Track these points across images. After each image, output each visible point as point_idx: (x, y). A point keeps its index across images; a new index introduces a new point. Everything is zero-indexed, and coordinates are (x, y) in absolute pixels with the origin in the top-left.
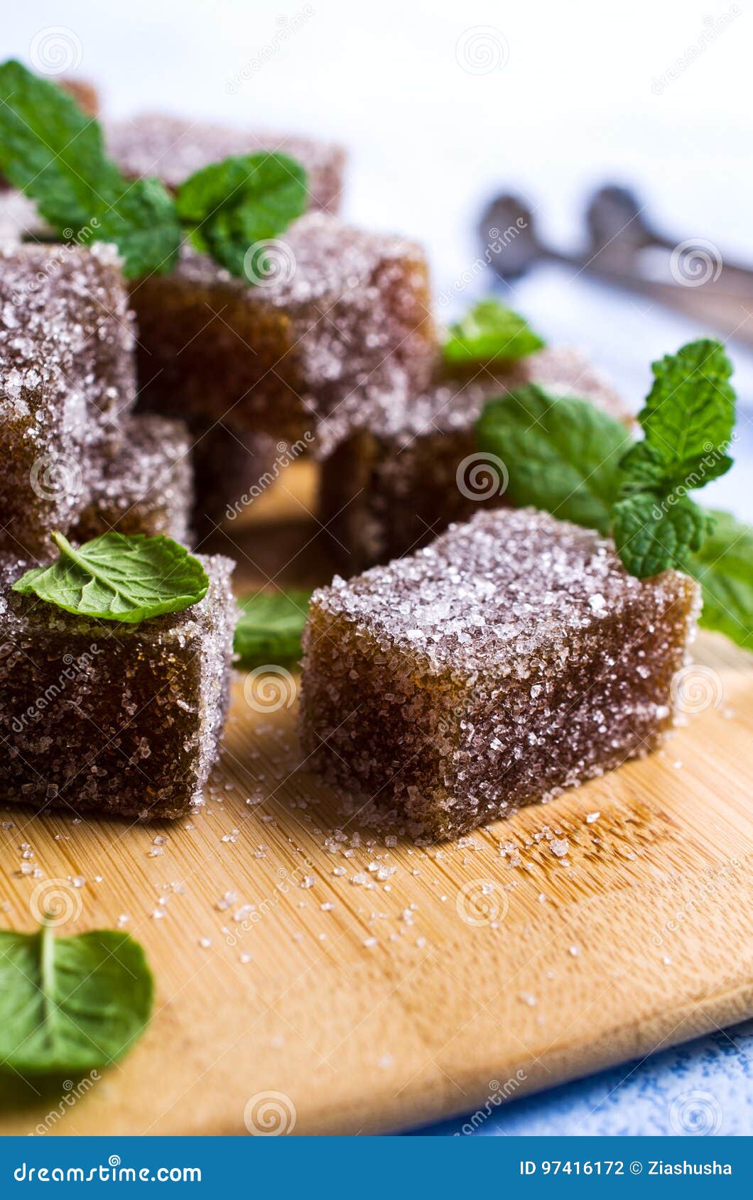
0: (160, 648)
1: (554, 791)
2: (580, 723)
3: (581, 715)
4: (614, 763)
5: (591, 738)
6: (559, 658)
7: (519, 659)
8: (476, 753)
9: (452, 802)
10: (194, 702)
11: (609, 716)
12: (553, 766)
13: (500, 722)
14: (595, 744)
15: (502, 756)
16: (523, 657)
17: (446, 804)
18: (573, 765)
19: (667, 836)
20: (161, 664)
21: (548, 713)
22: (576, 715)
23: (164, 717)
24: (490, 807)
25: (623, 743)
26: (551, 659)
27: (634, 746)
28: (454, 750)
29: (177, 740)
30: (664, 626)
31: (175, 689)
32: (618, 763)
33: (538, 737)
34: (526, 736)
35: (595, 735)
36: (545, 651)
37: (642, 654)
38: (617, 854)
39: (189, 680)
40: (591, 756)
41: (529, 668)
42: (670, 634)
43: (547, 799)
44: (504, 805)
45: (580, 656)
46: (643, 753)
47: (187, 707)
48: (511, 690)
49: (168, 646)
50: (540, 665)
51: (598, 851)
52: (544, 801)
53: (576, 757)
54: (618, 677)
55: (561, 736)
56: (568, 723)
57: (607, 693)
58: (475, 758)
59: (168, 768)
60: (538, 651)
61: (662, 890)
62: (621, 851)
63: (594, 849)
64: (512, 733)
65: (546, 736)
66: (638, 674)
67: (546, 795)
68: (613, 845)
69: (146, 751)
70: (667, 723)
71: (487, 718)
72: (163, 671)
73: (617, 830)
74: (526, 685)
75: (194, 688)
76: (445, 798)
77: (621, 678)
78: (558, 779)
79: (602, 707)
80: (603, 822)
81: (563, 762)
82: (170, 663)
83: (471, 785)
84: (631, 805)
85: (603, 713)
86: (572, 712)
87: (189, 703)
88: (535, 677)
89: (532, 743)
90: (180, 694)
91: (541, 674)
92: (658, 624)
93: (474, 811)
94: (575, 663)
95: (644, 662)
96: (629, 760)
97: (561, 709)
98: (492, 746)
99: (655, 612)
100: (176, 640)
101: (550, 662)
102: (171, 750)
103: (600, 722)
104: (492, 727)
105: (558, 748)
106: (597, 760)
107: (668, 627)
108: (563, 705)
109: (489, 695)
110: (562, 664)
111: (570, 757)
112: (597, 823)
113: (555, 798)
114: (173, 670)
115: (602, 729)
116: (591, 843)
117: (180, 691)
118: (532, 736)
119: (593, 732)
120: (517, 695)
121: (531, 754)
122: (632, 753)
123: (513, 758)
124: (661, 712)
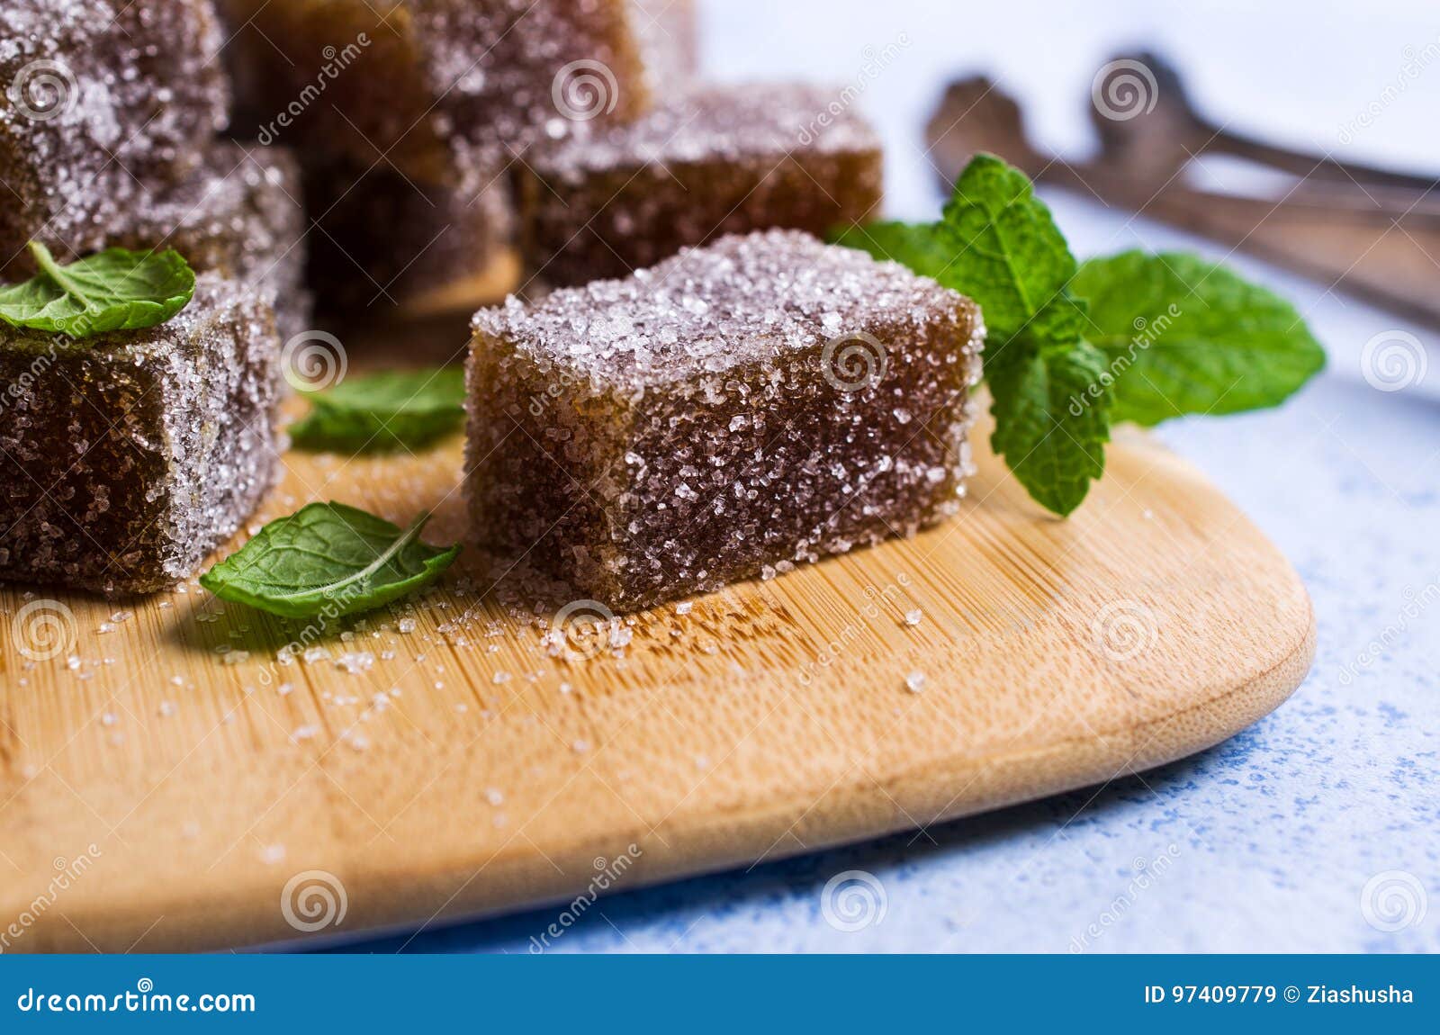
0: (110, 366)
1: (779, 566)
2: (810, 477)
3: (810, 466)
4: (868, 536)
5: (830, 499)
6: (768, 383)
7: (708, 378)
8: (654, 498)
9: (623, 562)
10: (157, 438)
11: (854, 473)
12: (774, 530)
13: (688, 461)
14: (837, 507)
15: (695, 507)
16: (713, 375)
17: (615, 565)
18: (806, 533)
19: (773, 632)
20: (112, 386)
21: (758, 456)
22: (804, 466)
23: (122, 457)
24: (681, 575)
25: (877, 510)
26: (758, 384)
27: (898, 518)
28: (622, 493)
29: (140, 488)
30: (930, 358)
31: (130, 420)
32: (874, 538)
33: (748, 488)
34: (731, 486)
35: (836, 495)
36: (748, 371)
37: (898, 392)
38: (695, 647)
39: (146, 408)
40: (832, 523)
41: (723, 392)
42: (939, 369)
43: (770, 574)
44: (702, 574)
45: (803, 386)
46: (912, 527)
47: (146, 444)
48: (698, 418)
49: (120, 363)
50: (740, 389)
51: (671, 644)
52: (764, 577)
53: (809, 525)
54: (864, 420)
55: (784, 491)
56: (792, 475)
57: (849, 440)
58: (653, 507)
59: (133, 527)
60: (736, 370)
61: (732, 688)
62: (702, 645)
63: (667, 642)
64: (707, 478)
65: (760, 488)
66: (896, 419)
67: (767, 569)
68: (695, 638)
69: (103, 503)
70: (945, 490)
71: (667, 453)
72: (115, 395)
73: (711, 624)
74: (722, 415)
75: (155, 419)
76: (614, 557)
77: (871, 421)
78: (782, 550)
79: (845, 460)
80: (697, 616)
81: (792, 527)
82: (123, 384)
83: (649, 543)
84: (745, 599)
85: (845, 466)
86: (799, 461)
87: (149, 439)
88: (733, 405)
89: (738, 495)
90: (137, 427)
91: (744, 402)
92: (919, 354)
93: (656, 577)
94: (795, 393)
95: (904, 403)
96: (891, 536)
97: (780, 454)
98: (677, 492)
99: (915, 338)
100: (133, 358)
101: (757, 389)
102: (134, 502)
103: (840, 476)
104: (676, 467)
105: (781, 507)
106: (842, 532)
107: (935, 359)
108: (782, 449)
109: (666, 421)
110: (773, 392)
111: (799, 523)
112: (689, 616)
113: (780, 574)
114: (127, 395)
115: (847, 489)
116: (667, 635)
117: (137, 423)
118: (738, 487)
119: (834, 492)
120: (709, 427)
121: (740, 511)
122: (895, 526)
123: (711, 512)
124: (935, 475)
